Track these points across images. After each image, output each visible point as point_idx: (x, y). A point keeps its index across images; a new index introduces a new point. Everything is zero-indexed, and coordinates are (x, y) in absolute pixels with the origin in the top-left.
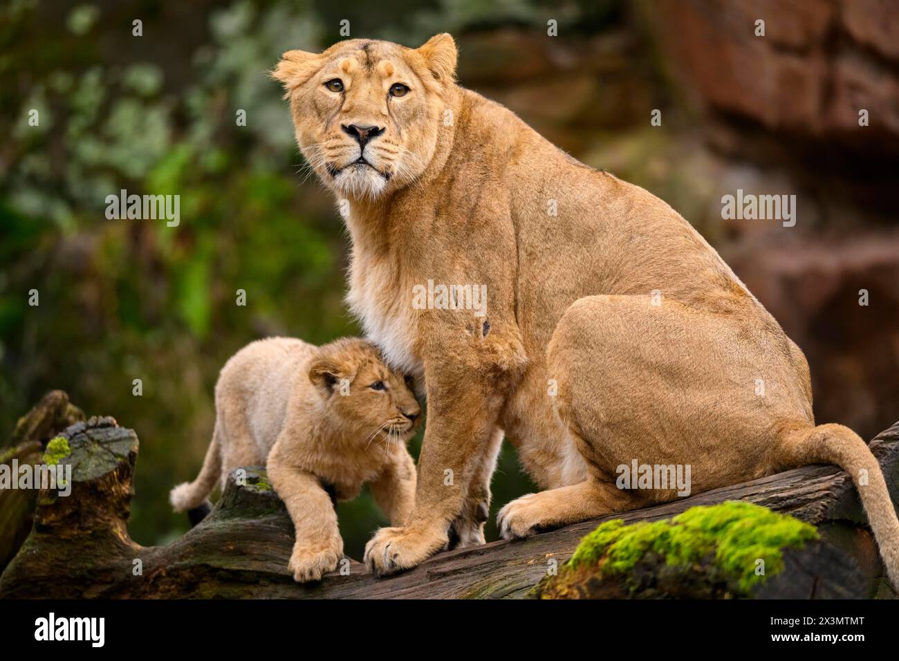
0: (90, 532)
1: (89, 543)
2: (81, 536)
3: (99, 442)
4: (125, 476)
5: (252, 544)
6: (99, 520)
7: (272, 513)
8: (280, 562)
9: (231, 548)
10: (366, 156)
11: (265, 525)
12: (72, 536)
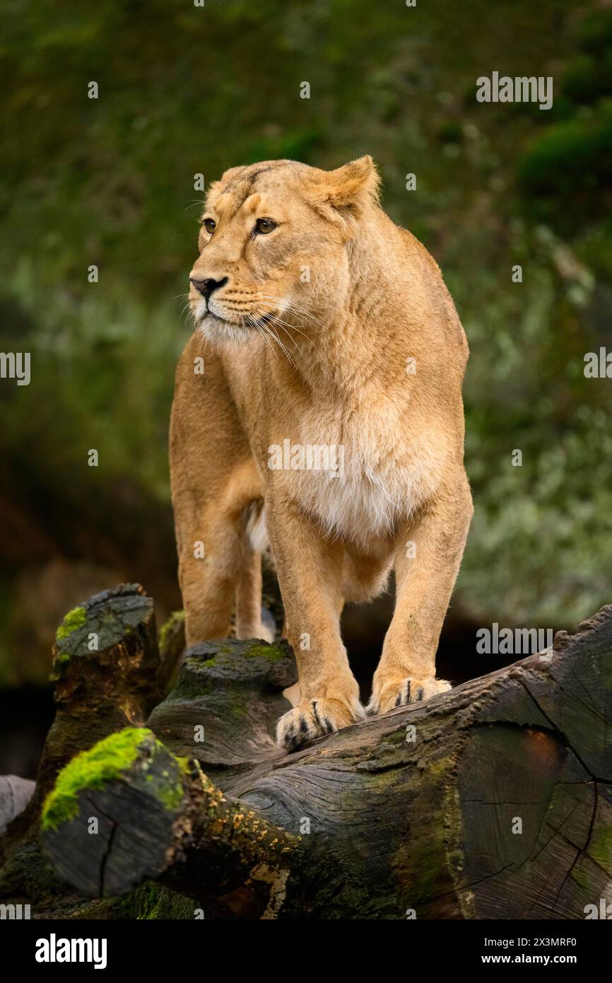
0: (96, 709)
1: (96, 721)
2: (89, 714)
3: (115, 613)
4: (138, 649)
5: (186, 727)
6: (106, 697)
7: (208, 693)
8: (206, 748)
9: (169, 731)
10: (211, 309)
11: (195, 707)
12: (80, 713)
